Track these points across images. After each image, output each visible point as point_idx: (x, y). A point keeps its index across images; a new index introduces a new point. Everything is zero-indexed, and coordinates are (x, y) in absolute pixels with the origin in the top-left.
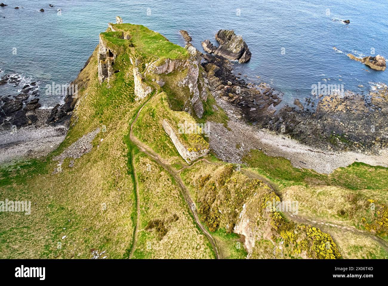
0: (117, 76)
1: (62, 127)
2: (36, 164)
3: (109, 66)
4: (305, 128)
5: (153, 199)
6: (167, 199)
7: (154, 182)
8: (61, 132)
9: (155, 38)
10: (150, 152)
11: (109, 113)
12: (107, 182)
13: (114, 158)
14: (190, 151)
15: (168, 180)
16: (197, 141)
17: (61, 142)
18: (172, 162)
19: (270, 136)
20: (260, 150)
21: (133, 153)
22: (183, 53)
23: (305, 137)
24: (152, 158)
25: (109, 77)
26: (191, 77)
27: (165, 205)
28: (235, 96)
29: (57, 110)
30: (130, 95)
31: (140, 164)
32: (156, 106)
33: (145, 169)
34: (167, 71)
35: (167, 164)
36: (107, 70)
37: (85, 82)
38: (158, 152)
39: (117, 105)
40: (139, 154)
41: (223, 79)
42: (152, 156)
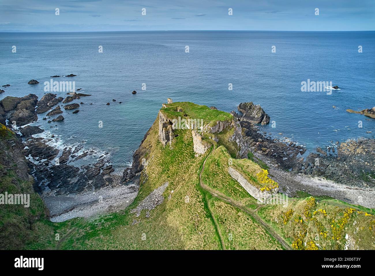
0: (177, 139)
1: (133, 185)
2: (117, 217)
3: (171, 132)
4: (335, 170)
5: (236, 240)
6: (252, 237)
7: (233, 223)
8: (133, 189)
9: (202, 108)
10: (222, 196)
11: (174, 169)
12: (187, 227)
13: (189, 205)
14: (263, 191)
15: (248, 219)
16: (266, 181)
17: (135, 197)
18: (246, 203)
19: (307, 179)
20: (304, 191)
21: (207, 198)
22: (228, 116)
23: (338, 177)
24: (225, 201)
25: (170, 141)
26: (237, 134)
27: (251, 244)
28: (267, 150)
29: (127, 173)
30: (190, 153)
31: (216, 208)
32: (219, 157)
33: (222, 212)
34: (218, 131)
35: (241, 205)
36: (169, 135)
37: (148, 149)
38: (230, 196)
39: (180, 162)
40: (213, 198)
41: (253, 138)
42: (226, 200)
